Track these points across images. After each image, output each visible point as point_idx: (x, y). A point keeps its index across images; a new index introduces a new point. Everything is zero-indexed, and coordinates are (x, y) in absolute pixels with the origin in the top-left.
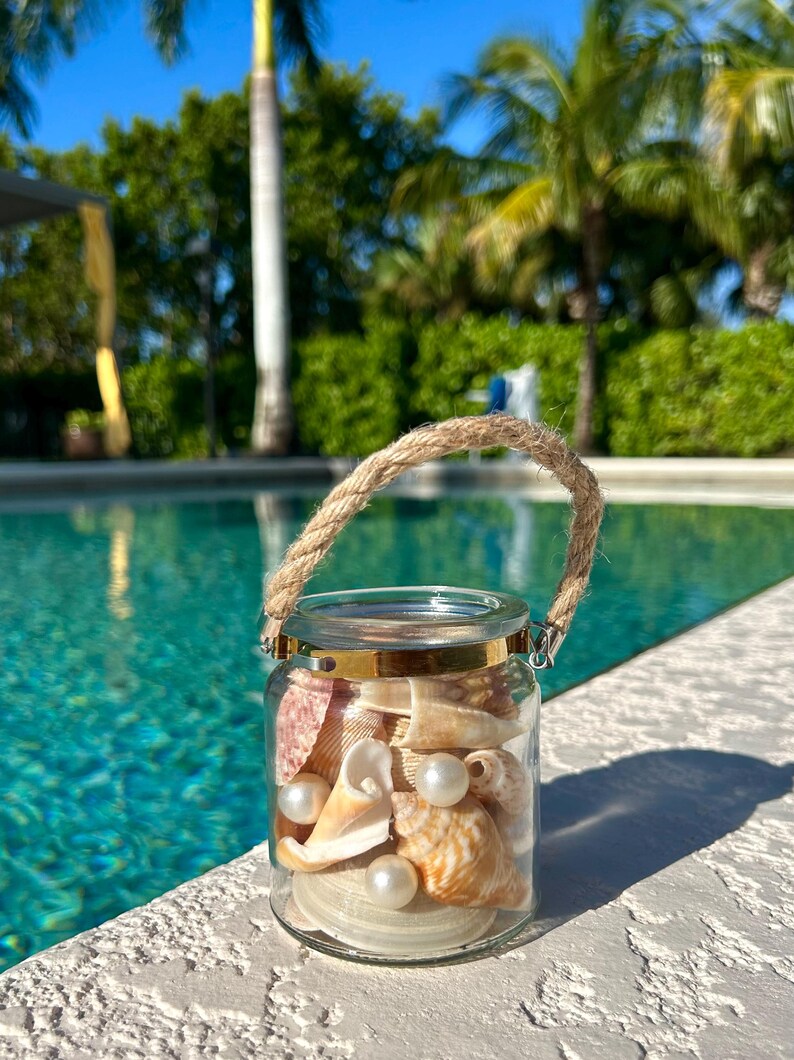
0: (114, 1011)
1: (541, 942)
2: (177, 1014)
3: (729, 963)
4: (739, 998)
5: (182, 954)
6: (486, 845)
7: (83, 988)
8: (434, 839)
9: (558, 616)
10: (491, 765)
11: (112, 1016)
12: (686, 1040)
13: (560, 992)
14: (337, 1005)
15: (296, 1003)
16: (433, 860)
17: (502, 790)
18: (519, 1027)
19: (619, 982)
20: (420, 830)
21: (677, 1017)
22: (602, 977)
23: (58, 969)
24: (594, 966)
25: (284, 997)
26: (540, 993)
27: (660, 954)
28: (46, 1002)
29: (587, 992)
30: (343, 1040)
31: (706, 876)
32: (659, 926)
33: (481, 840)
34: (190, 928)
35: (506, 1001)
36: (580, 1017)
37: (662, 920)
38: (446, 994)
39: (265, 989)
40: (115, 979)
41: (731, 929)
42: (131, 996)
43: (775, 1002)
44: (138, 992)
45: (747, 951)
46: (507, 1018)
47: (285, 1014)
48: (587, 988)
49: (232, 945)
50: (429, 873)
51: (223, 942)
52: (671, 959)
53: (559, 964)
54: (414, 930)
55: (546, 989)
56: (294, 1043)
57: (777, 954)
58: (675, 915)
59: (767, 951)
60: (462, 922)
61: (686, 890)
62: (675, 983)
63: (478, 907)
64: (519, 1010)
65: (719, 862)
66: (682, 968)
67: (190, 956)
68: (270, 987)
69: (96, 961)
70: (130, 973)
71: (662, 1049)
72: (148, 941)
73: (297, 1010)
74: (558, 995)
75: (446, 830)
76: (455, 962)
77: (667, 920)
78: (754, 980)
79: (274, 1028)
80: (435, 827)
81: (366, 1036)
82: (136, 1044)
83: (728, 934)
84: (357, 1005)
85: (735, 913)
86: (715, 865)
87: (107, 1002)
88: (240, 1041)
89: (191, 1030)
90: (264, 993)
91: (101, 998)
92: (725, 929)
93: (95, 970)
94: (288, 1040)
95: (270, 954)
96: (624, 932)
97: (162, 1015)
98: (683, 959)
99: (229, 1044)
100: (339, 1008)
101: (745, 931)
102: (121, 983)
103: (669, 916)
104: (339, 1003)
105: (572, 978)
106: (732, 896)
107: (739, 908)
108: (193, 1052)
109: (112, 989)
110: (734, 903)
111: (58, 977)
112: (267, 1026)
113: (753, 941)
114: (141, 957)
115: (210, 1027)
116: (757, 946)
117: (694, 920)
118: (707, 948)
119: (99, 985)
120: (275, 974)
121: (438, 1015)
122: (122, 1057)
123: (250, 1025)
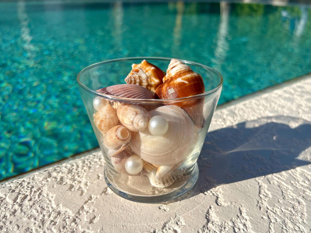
2: (54, 206)
3: (237, 230)
5: (71, 183)
7: (37, 190)
11: (38, 202)
14: (99, 215)
15: (89, 211)
19: (192, 230)
22: (187, 226)
23: (37, 180)
24: (188, 220)
25: (87, 208)
27: (216, 220)
28: (25, 192)
30: (92, 230)
31: (255, 188)
32: (223, 207)
34: (81, 172)
35: (150, 228)
37: (226, 205)
38: (134, 219)
39: (84, 203)
40: (47, 188)
41: (248, 215)
42: (48, 195)
44: (50, 195)
45: (247, 226)
47: (84, 214)
48: (180, 229)
49: (87, 182)
51: (85, 181)
52: (217, 224)
53: (178, 216)
55: (167, 225)
56: (78, 227)
61: (243, 193)
65: (264, 183)
66: (218, 229)
67: (73, 184)
68: (86, 202)
69: (48, 179)
72: (66, 175)
73: (88, 214)
74: (170, 229)
77: (227, 205)
79: (77, 219)
81: (99, 231)
82: (37, 215)
83: (246, 217)
84: (105, 217)
85: (254, 208)
86: (261, 183)
87: (40, 196)
88: (64, 222)
89: (54, 214)
90: (82, 205)
91: (40, 194)
92: (246, 214)
93: (46, 183)
94: (77, 225)
95: (94, 189)
96: (209, 207)
97: (51, 205)
98: (221, 225)
99: (60, 222)
100: (99, 217)
101: (252, 217)
102: (48, 190)
103: (229, 204)
104: (101, 215)
105: (178, 223)
106: (258, 199)
107: (257, 205)
108: (49, 223)
109: (45, 191)
110: (256, 203)
111: (35, 183)
112: (75, 218)
113: (252, 222)
114: (60, 181)
115: (60, 214)
116: (252, 226)
117: (237, 208)
118: (234, 222)
119: (43, 189)
120: (91, 197)
121: (126, 228)
122: (30, 219)
123: (71, 216)
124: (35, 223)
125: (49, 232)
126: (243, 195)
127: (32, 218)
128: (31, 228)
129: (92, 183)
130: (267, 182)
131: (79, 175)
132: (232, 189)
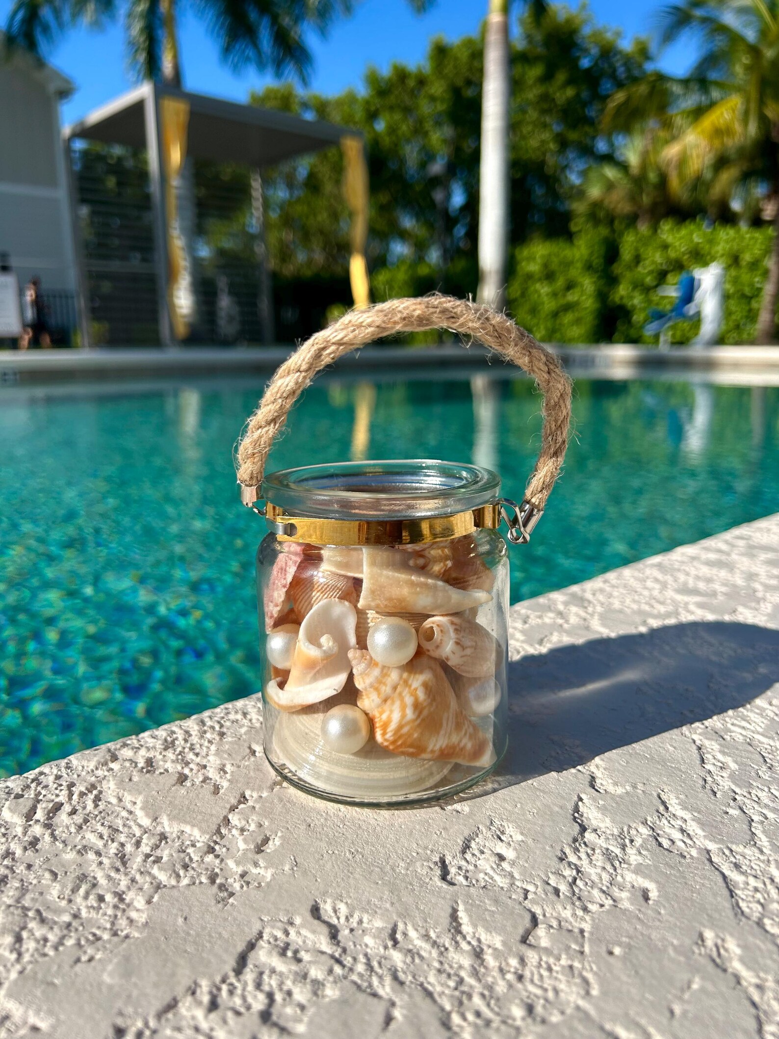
0: (101, 812)
1: (491, 798)
2: (146, 822)
3: (666, 843)
4: (657, 882)
5: (179, 768)
6: (431, 704)
7: (87, 789)
8: (383, 696)
9: (533, 494)
10: (442, 631)
11: (97, 816)
12: (583, 919)
13: (485, 850)
14: (279, 834)
15: (247, 827)
16: (381, 713)
17: (451, 656)
18: (427, 880)
19: (544, 849)
20: (371, 686)
21: (586, 893)
22: (530, 841)
23: (80, 768)
24: (529, 829)
25: (239, 819)
26: (466, 847)
27: (602, 825)
28: (53, 797)
29: (510, 854)
30: (266, 868)
31: (687, 750)
32: (613, 797)
33: (425, 700)
34: (201, 745)
35: (429, 852)
36: (492, 878)
37: (620, 791)
38: (378, 837)
39: (227, 810)
40: (116, 784)
41: (685, 808)
42: (120, 800)
43: (692, 892)
44: (128, 798)
45: (691, 833)
46: (421, 870)
47: (233, 836)
48: (511, 849)
49: (224, 765)
50: (377, 725)
51: (218, 762)
52: (608, 832)
53: (497, 822)
54: (365, 775)
55: (473, 845)
56: (226, 864)
57: (721, 841)
58: (634, 787)
59: (712, 837)
60: (413, 771)
61: (658, 763)
62: (600, 857)
63: (429, 760)
64: (436, 863)
65: (707, 738)
66: (615, 843)
67: (186, 771)
68: (233, 809)
69: (112, 765)
70: (130, 780)
71: (555, 924)
72: (161, 753)
73: (245, 833)
74: (482, 852)
75: (395, 688)
76: (402, 807)
77: (624, 791)
78: (682, 866)
79: (217, 847)
80: (385, 684)
81: (287, 868)
82: (100, 844)
83: (680, 813)
84: (296, 836)
85: (697, 792)
86: (701, 740)
87: (100, 803)
88: (182, 855)
89: (149, 838)
90: (225, 813)
91: (97, 799)
92: (681, 807)
93: (106, 773)
94: (222, 860)
95: (249, 778)
96: (576, 798)
97: (135, 821)
98: (621, 834)
99: (172, 856)
100: (279, 837)
101: (699, 813)
102: (118, 788)
103: (628, 788)
104: (282, 832)
105: (503, 838)
106: (703, 774)
107: (704, 787)
108: (139, 859)
109: (110, 792)
110: (701, 782)
111: (75, 776)
112: (212, 844)
113: (702, 824)
114: (148, 766)
115: (166, 838)
116: (704, 830)
117: (651, 795)
118: (651, 825)
119: (102, 788)
120: (244, 797)
121: (360, 856)
122: (83, 855)
123: (198, 841)
124: (101, 863)
125: (145, 879)
126: (660, 767)
127: (89, 852)
128: (92, 875)
129: (239, 767)
130: (715, 736)
131: (197, 751)
132: (628, 756)
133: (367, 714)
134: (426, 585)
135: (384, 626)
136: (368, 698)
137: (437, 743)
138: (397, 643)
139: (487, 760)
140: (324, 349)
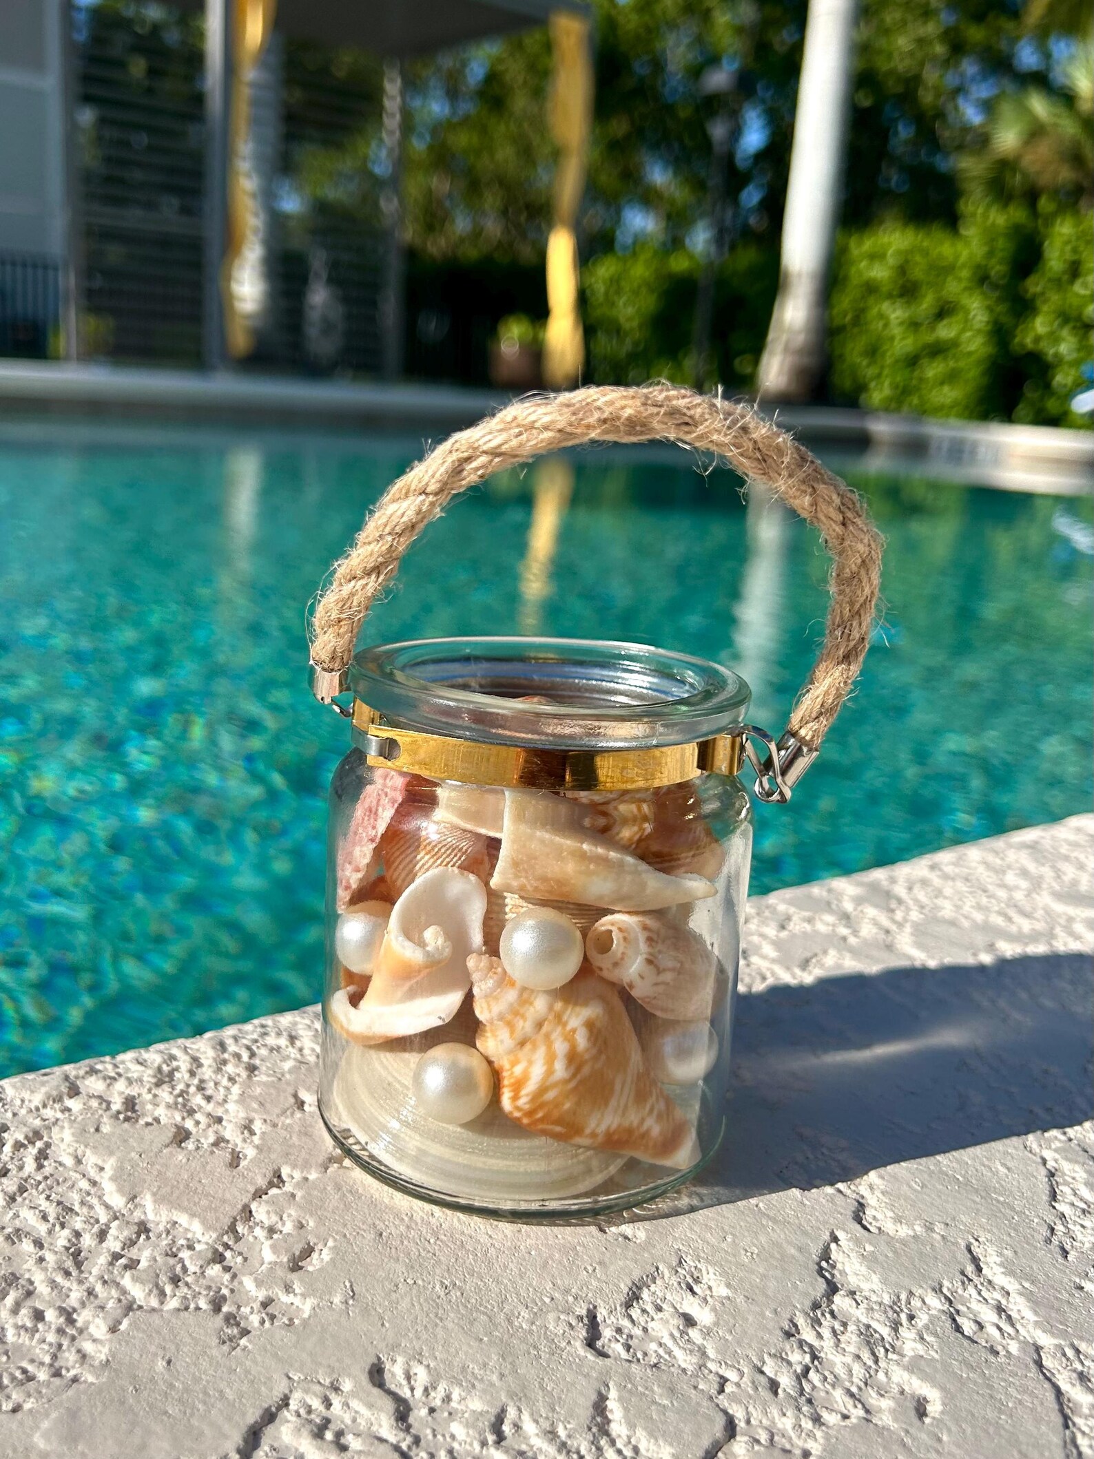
0: (46, 1178)
1: (684, 1221)
2: (118, 1201)
3: (968, 1327)
4: (943, 1389)
5: (178, 1118)
6: (595, 1058)
7: (26, 1137)
8: (519, 1034)
10: (625, 939)
11: (40, 1183)
12: (811, 1435)
13: (664, 1306)
14: (331, 1243)
15: (279, 1226)
16: (514, 1064)
17: (637, 981)
18: (563, 1344)
19: (762, 1315)
20: (501, 1017)
21: (823, 1394)
22: (740, 1299)
23: (18, 1102)
24: (741, 1279)
25: (268, 1212)
26: (633, 1297)
27: (865, 1286)
29: (704, 1316)
30: (304, 1296)
31: (1029, 1176)
32: (890, 1240)
33: (587, 1050)
34: (216, 1084)
35: (571, 1299)
36: (670, 1353)
37: (904, 1231)
38: (490, 1265)
39: (250, 1196)
40: (73, 1134)
41: (1010, 1272)
42: (79, 1161)
43: (1000, 1411)
44: (91, 1159)
45: (1014, 1314)
46: (555, 1325)
47: (256, 1238)
48: (707, 1309)
49: (251, 1121)
50: (506, 1082)
51: (242, 1114)
52: (874, 1298)
53: (690, 1261)
54: (479, 1161)
55: (645, 1294)
56: (241, 1283)
57: (1064, 1334)
58: (929, 1228)
59: (1047, 1326)
60: (557, 1163)
61: (977, 1191)
62: (855, 1338)
63: (588, 1148)
64: (580, 1318)
65: (1067, 1159)
66: (882, 1318)
67: (189, 1124)
68: (259, 1194)
69: (69, 1103)
70: (97, 1130)
71: (763, 1437)
72: (150, 1091)
73: (275, 1236)
74: (659, 1309)
75: (539, 1025)
76: (534, 1221)
77: (911, 1233)
78: (989, 1368)
79: (228, 1254)
80: (523, 1017)
81: (337, 1300)
82: (42, 1228)
83: (1001, 1280)
84: (356, 1250)
85: (1036, 1248)
86: (1056, 1161)
87: (46, 1163)
88: (172, 1261)
89: (120, 1228)
90: (245, 1200)
91: (42, 1156)
92: (1003, 1270)
93: (59, 1115)
94: (234, 1276)
95: (290, 1146)
96: (827, 1237)
97: (100, 1198)
98: (894, 1303)
99: (155, 1260)
100: (330, 1248)
101: (1033, 1282)
102: (77, 1142)
103: (918, 1229)
104: (335, 1240)
105: (696, 1288)
106: (1050, 1218)
107: (1048, 1241)
108: (103, 1260)
109: (63, 1146)
110: (1045, 1232)
111: (9, 1115)
112: (221, 1249)
113: (1034, 1302)
114: (127, 1110)
115: (147, 1231)
116: (1036, 1313)
117: (956, 1244)
118: (949, 1295)
119: (51, 1138)
120: (279, 1177)
121: (459, 1294)
122: (14, 1243)
123: (199, 1242)
124: (41, 1260)
125: (109, 1293)
126: (978, 1200)
127: (24, 1240)
128: (27, 1276)
129: (275, 1125)
130: (1082, 1157)
131: (209, 1092)
132: (926, 1176)
133: (490, 1063)
134: (605, 861)
135: (531, 922)
136: (495, 1036)
137: (603, 1121)
138: (550, 951)
139: (684, 1157)
140: (468, 459)
